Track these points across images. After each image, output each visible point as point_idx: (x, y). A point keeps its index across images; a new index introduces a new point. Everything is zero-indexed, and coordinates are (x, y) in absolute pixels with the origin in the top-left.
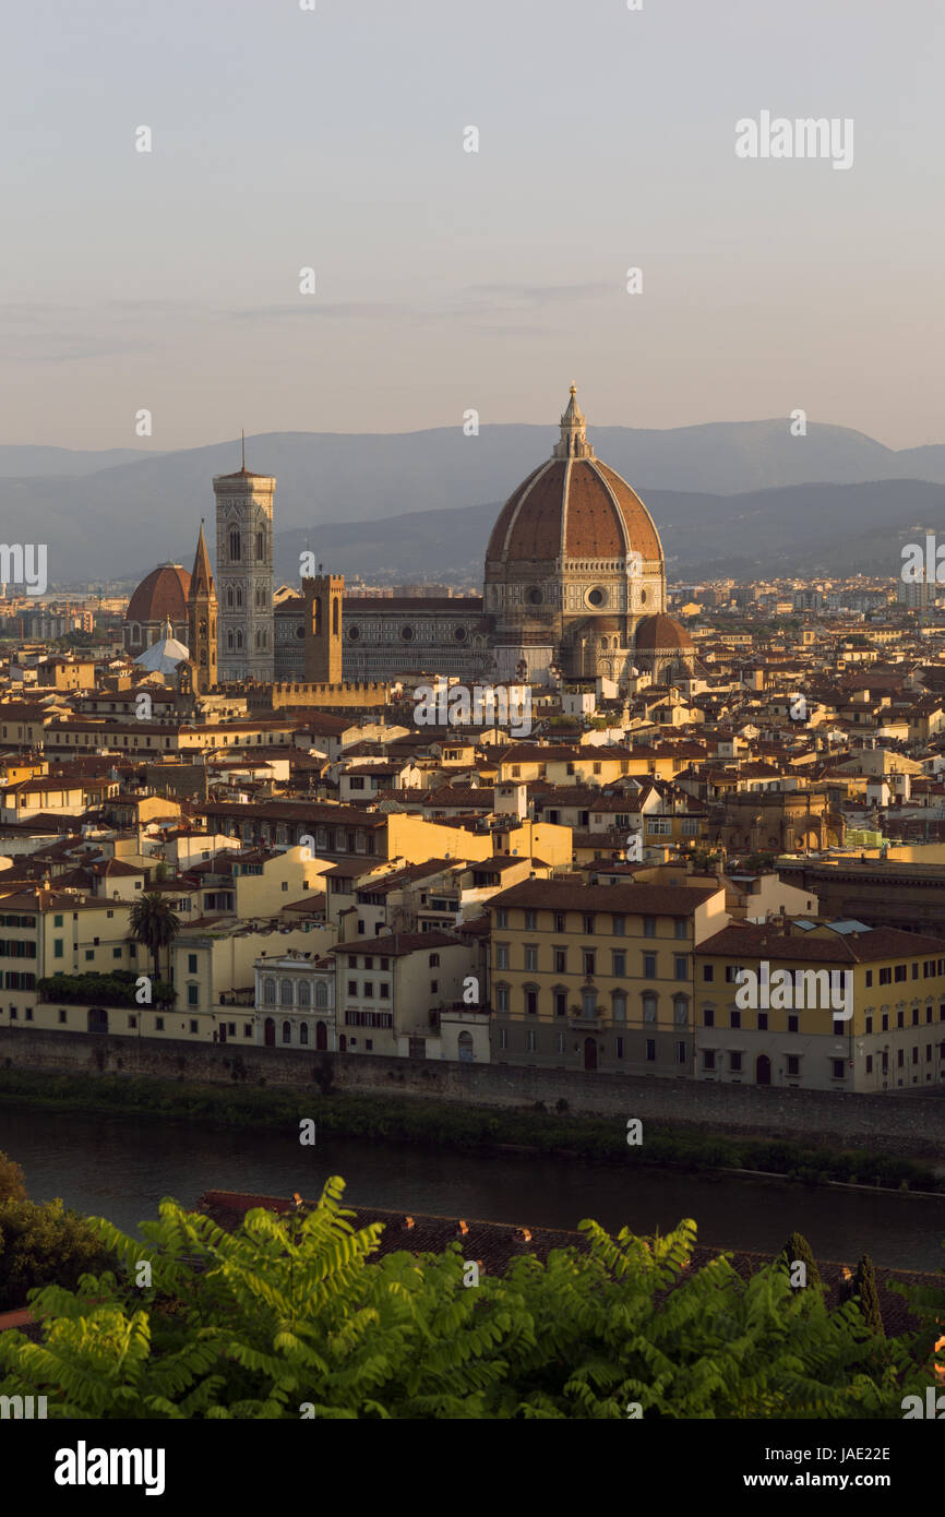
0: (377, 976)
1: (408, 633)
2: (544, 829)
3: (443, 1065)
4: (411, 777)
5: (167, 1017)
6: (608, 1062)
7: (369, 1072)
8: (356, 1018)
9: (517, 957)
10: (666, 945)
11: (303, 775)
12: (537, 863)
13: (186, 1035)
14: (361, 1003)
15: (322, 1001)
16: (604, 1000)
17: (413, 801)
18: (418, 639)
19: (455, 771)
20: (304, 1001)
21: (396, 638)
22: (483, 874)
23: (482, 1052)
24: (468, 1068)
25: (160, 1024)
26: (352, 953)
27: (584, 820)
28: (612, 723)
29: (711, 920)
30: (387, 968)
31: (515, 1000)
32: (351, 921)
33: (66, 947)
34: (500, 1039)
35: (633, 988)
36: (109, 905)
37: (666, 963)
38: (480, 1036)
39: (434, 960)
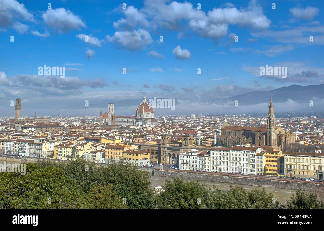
3: (100, 164)
8: (92, 159)
9: (107, 153)
10: (121, 151)
14: (93, 157)
15: (89, 157)
16: (115, 157)
20: (87, 157)
22: (107, 144)
23: (104, 163)
24: (102, 164)
26: (93, 153)
29: (126, 149)
30: (95, 154)
31: (107, 157)
32: (94, 149)
33: (66, 152)
34: (106, 161)
35: (118, 156)
36: (70, 147)
37: (121, 154)
38: (104, 161)
39: (100, 153)
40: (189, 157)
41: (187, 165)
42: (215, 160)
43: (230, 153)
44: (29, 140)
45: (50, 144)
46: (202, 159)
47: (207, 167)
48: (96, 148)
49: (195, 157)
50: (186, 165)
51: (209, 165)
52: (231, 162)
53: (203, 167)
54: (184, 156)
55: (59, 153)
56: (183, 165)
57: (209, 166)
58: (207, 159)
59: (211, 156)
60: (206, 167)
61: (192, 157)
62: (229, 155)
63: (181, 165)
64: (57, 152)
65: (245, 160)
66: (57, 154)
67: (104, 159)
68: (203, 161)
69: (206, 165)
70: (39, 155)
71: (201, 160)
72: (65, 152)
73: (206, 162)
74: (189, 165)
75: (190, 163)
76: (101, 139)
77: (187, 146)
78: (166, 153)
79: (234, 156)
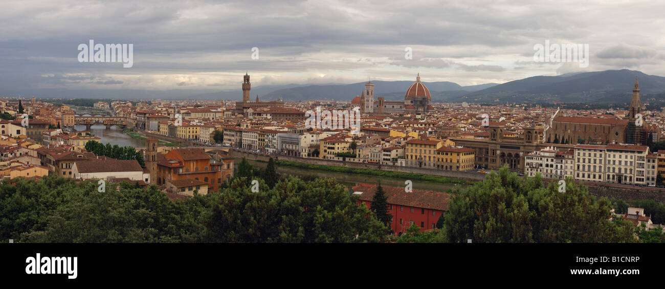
1: (393, 107)
2: (414, 132)
3: (398, 167)
4: (394, 125)
5: (355, 159)
6: (423, 166)
7: (386, 167)
8: (384, 159)
9: (410, 151)
10: (432, 149)
11: (378, 125)
12: (413, 137)
13: (358, 161)
14: (386, 157)
15: (379, 157)
16: (423, 157)
17: (394, 128)
18: (395, 107)
19: (400, 125)
20: (377, 157)
21: (392, 107)
22: (405, 139)
23: (404, 165)
24: (402, 167)
25: (354, 160)
26: (385, 150)
27: (419, 132)
28: (423, 119)
29: (439, 146)
30: (390, 152)
31: (409, 157)
33: (340, 148)
34: (407, 163)
35: (427, 156)
36: (347, 142)
37: (432, 152)
38: (404, 162)
39: (397, 151)
40: (541, 159)
41: (537, 171)
42: (581, 164)
43: (605, 154)
44: (278, 130)
45: (312, 136)
46: (562, 161)
47: (569, 173)
49: (549, 160)
50: (535, 170)
51: (572, 170)
52: (607, 167)
53: (563, 173)
54: (534, 158)
55: (328, 150)
56: (531, 170)
57: (571, 172)
58: (569, 161)
59: (576, 157)
60: (566, 174)
61: (546, 159)
62: (603, 156)
63: (528, 170)
64: (326, 149)
65: (629, 164)
66: (325, 151)
68: (563, 165)
69: (566, 170)
70: (296, 152)
71: (559, 163)
72: (338, 149)
73: (567, 166)
74: (541, 171)
75: (541, 167)
76: (389, 132)
77: (531, 142)
78: (498, 152)
79: (612, 159)
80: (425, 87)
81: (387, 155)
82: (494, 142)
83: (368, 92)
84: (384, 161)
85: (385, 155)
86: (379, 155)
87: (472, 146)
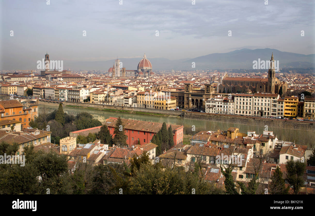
0: (127, 100)
1: (131, 73)
2: (142, 88)
3: (133, 107)
4: (131, 84)
5: (109, 103)
6: (147, 107)
7: (126, 108)
8: (125, 103)
9: (139, 98)
11: (122, 84)
12: (141, 91)
13: (111, 105)
14: (126, 102)
15: (122, 102)
16: (147, 102)
17: (130, 85)
18: (132, 73)
19: (134, 83)
20: (121, 102)
21: (130, 73)
22: (137, 91)
23: (136, 106)
24: (135, 108)
25: (109, 104)
26: (125, 98)
27: (145, 87)
28: (148, 80)
31: (139, 102)
32: (125, 95)
33: (101, 97)
34: (138, 105)
35: (149, 101)
36: (104, 94)
38: (136, 105)
39: (132, 99)
40: (215, 102)
41: (213, 109)
42: (239, 105)
43: (253, 99)
44: (66, 87)
45: (86, 91)
46: (227, 104)
47: (231, 111)
48: (127, 95)
49: (220, 103)
50: (212, 109)
51: (233, 109)
52: (254, 106)
53: (228, 111)
54: (211, 102)
55: (95, 99)
56: (209, 109)
57: (233, 110)
58: (231, 104)
59: (236, 101)
60: (230, 111)
61: (218, 102)
62: (252, 100)
63: (207, 109)
65: (267, 105)
66: (93, 99)
67: (136, 103)
68: (228, 106)
69: (230, 109)
70: (77, 100)
71: (226, 105)
72: (100, 98)
73: (230, 107)
74: (215, 109)
75: (215, 107)
76: (128, 87)
77: (209, 93)
78: (190, 99)
79: (257, 102)
80: (149, 62)
81: (127, 101)
82: (188, 92)
83: (117, 65)
84: (125, 105)
85: (125, 101)
86: (123, 101)
87: (175, 95)
